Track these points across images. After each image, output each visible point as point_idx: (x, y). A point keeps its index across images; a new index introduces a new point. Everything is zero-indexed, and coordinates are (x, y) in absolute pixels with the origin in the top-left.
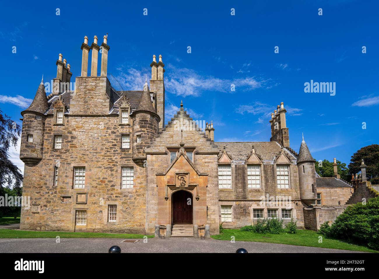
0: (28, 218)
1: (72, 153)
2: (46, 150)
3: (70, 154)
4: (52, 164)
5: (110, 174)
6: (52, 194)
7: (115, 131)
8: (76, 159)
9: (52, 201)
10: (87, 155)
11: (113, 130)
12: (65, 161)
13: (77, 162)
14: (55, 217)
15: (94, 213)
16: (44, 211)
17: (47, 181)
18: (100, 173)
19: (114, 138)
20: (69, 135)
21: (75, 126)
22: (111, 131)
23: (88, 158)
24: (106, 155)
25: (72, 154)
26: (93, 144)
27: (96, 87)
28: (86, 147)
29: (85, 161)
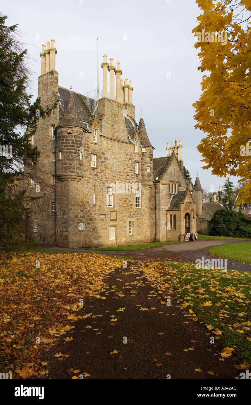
0: (75, 237)
1: (106, 173)
2: (86, 168)
3: (104, 175)
4: (92, 183)
5: (129, 195)
8: (108, 179)
9: (92, 219)
12: (101, 180)
13: (109, 183)
14: (96, 234)
15: (121, 228)
16: (88, 229)
17: (88, 199)
19: (131, 164)
20: (102, 155)
21: (106, 147)
22: (129, 157)
23: (116, 179)
24: (127, 178)
26: (119, 167)
27: (119, 113)
28: (114, 169)
29: (114, 182)
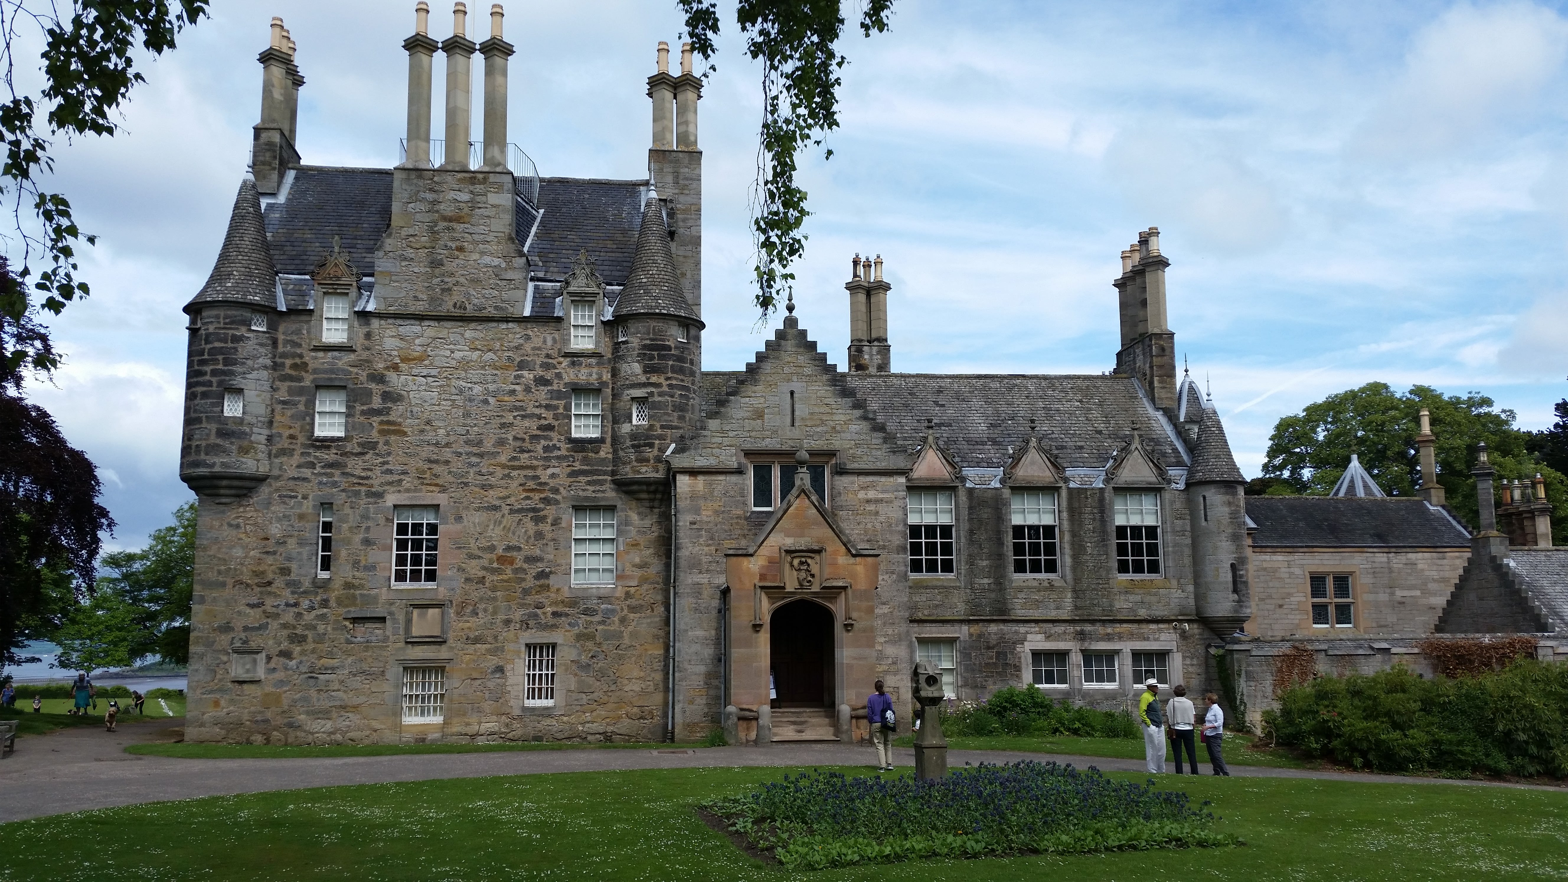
0: (217, 704)
1: (389, 454)
2: (285, 444)
3: (381, 460)
4: (310, 497)
5: (531, 532)
6: (312, 608)
7: (548, 375)
8: (402, 477)
9: (310, 635)
10: (447, 462)
11: (541, 373)
12: (359, 484)
13: (408, 490)
14: (325, 695)
15: (475, 675)
16: (280, 675)
17: (289, 559)
18: (493, 530)
19: (544, 403)
20: (373, 386)
21: (396, 353)
22: (531, 376)
23: (450, 472)
24: (516, 463)
25: (390, 459)
26: (469, 421)
27: (472, 208)
28: (442, 432)
29: (436, 485)
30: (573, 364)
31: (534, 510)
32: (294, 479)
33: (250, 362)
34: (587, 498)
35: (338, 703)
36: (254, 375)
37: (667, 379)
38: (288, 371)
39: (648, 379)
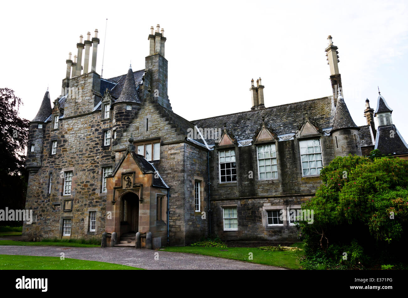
0: (28, 230)
3: (62, 159)
4: (48, 171)
6: (46, 202)
7: (98, 128)
8: (66, 163)
10: (75, 158)
11: (96, 128)
12: (57, 166)
13: (67, 167)
15: (77, 222)
16: (39, 221)
17: (43, 189)
18: (84, 177)
19: (97, 136)
20: (62, 139)
21: (67, 129)
22: (94, 129)
23: (75, 161)
24: (90, 156)
25: (64, 158)
26: (80, 145)
27: (85, 85)
28: (74, 149)
29: (72, 165)
30: (104, 123)
31: (93, 169)
32: (46, 167)
33: (36, 137)
34: (105, 164)
35: (49, 229)
36: (38, 140)
37: (122, 123)
38: (47, 138)
39: (117, 123)
